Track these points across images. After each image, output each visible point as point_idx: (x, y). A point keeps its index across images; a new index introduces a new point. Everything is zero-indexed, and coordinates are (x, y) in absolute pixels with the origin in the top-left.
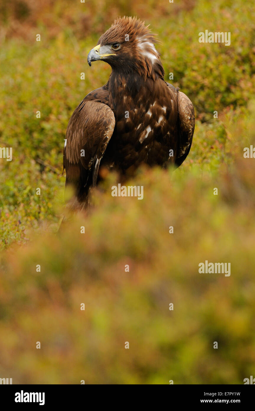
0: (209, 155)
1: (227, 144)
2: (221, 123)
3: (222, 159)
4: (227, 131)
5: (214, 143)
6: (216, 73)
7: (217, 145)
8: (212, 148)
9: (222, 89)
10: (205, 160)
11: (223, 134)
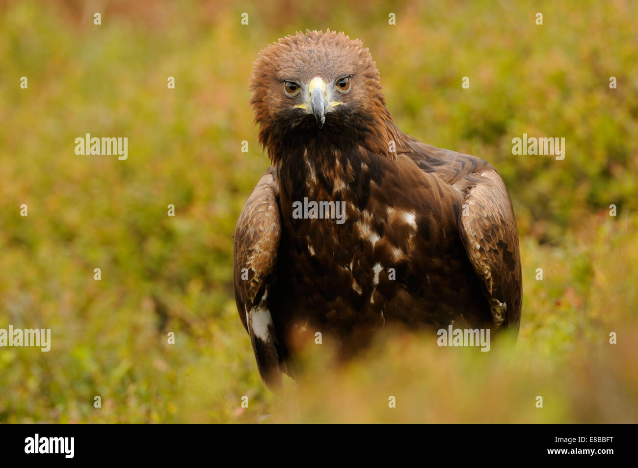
0: (551, 319)
1: (595, 298)
2: (583, 248)
3: (579, 333)
4: (597, 268)
5: (562, 292)
6: (580, 132)
7: (570, 299)
8: (558, 304)
9: (593, 169)
10: (541, 332)
11: (586, 274)
